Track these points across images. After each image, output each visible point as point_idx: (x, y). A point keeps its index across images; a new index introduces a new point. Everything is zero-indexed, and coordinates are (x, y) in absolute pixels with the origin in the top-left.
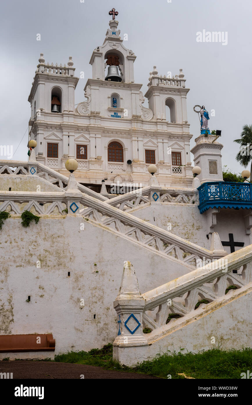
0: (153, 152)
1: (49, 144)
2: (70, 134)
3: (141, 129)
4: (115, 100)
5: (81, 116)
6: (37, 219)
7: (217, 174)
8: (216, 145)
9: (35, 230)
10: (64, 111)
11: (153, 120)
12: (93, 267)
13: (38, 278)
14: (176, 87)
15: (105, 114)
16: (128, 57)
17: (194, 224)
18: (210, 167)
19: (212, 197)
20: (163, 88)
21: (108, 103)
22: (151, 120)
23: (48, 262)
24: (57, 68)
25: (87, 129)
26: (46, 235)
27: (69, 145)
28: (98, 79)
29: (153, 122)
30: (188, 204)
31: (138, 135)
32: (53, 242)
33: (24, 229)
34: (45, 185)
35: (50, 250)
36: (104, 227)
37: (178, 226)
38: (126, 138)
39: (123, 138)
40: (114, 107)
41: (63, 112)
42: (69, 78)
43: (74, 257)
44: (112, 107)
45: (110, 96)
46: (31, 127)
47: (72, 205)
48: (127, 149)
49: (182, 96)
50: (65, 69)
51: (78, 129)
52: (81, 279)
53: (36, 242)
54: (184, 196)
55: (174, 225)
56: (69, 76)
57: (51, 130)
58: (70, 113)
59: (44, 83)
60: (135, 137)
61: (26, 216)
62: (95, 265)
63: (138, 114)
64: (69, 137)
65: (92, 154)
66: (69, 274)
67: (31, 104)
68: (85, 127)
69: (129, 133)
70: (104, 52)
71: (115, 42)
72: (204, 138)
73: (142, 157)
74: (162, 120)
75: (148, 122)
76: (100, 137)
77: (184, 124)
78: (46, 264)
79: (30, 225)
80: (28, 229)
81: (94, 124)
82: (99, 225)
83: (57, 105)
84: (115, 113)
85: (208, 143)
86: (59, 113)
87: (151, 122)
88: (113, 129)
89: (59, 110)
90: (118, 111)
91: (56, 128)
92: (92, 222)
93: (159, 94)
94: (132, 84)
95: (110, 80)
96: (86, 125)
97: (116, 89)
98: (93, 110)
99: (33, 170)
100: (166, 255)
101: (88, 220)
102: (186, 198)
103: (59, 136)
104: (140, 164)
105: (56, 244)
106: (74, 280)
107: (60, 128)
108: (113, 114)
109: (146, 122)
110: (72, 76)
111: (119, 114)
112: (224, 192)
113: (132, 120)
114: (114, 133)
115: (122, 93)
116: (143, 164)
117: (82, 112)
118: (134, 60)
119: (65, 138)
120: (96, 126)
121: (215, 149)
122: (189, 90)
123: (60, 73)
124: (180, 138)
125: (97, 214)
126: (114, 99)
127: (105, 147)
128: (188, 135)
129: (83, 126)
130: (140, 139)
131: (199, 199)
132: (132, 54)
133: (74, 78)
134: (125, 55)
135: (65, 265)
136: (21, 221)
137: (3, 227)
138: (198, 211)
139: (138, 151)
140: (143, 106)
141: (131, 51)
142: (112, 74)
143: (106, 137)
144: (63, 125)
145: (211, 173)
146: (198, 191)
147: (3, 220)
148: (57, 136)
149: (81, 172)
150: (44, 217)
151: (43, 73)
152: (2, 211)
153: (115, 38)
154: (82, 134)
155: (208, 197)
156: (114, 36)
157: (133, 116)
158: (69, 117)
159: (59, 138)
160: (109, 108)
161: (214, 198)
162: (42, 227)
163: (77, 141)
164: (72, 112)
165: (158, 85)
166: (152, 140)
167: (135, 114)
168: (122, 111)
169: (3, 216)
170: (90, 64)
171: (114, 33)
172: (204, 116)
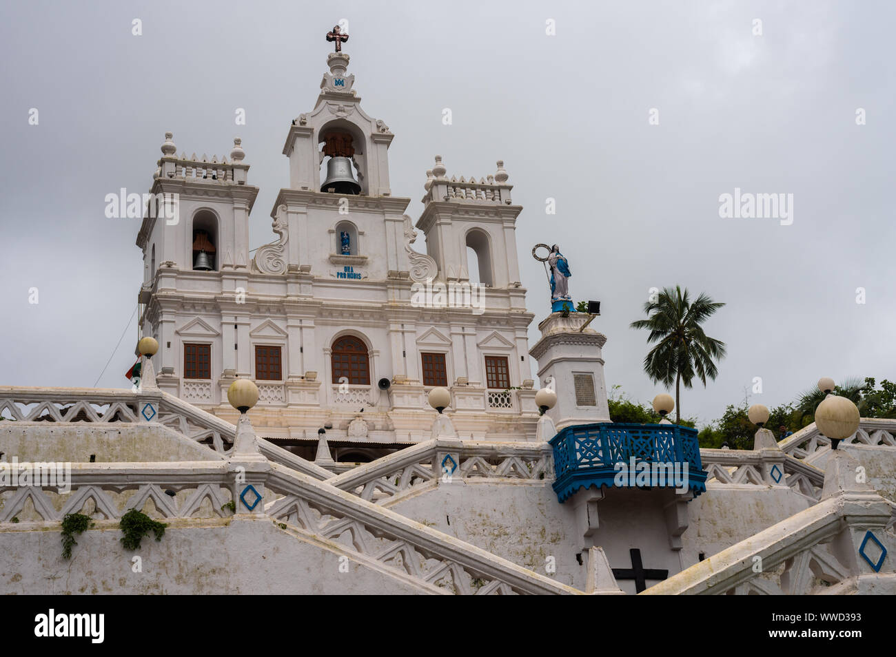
0: (440, 358)
1: (188, 346)
2: (240, 320)
3: (410, 305)
4: (345, 236)
5: (264, 277)
6: (159, 530)
7: (595, 405)
8: (589, 336)
9: (155, 558)
10: (224, 266)
14: (489, 203)
15: (324, 270)
16: (373, 136)
17: (544, 529)
18: (577, 390)
19: (584, 460)
20: (459, 205)
21: (330, 245)
22: (433, 281)
24: (205, 166)
25: (281, 308)
26: (181, 570)
27: (236, 348)
28: (305, 188)
30: (528, 481)
31: (402, 318)
32: (201, 586)
33: (128, 556)
34: (179, 445)
36: (326, 544)
37: (506, 534)
38: (374, 327)
39: (368, 326)
40: (343, 253)
41: (220, 269)
42: (235, 187)
45: (334, 228)
46: (143, 306)
47: (246, 490)
48: (378, 352)
49: (506, 224)
50: (225, 167)
53: (157, 587)
54: (518, 460)
55: (496, 532)
56: (236, 182)
57: (192, 312)
58: (239, 270)
60: (396, 323)
61: (132, 523)
63: (403, 269)
64: (236, 327)
65: (292, 366)
67: (143, 252)
68: (274, 302)
69: (382, 315)
70: (317, 125)
71: (341, 104)
72: (559, 320)
73: (414, 371)
74: (460, 280)
76: (313, 325)
77: (511, 290)
79: (142, 544)
80: (136, 555)
81: (297, 296)
82: (314, 539)
83: (207, 253)
84: (346, 269)
85: (569, 331)
86: (211, 272)
88: (344, 306)
89: (213, 264)
90: (354, 263)
91: (205, 307)
92: (295, 531)
93: (449, 221)
94: (385, 199)
95: (333, 190)
96: (279, 299)
97: (348, 210)
98: (293, 263)
99: (148, 409)
101: (284, 527)
102: (522, 466)
103: (211, 325)
104: (410, 388)
107: (215, 306)
108: (342, 270)
110: (241, 183)
111: (356, 270)
112: (612, 448)
113: (389, 283)
114: (346, 315)
115: (364, 221)
116: (418, 389)
117: (268, 268)
118: (388, 144)
119: (228, 331)
120: (302, 299)
122: (521, 209)
123: (214, 177)
124: (504, 323)
125: (307, 512)
126: (342, 234)
127: (324, 350)
128: (523, 314)
129: (270, 302)
130: (407, 327)
131: (555, 467)
132: (384, 130)
133: (247, 188)
134: (368, 131)
136: (120, 534)
137: (76, 551)
138: (553, 497)
139: (404, 356)
140: (413, 248)
141: (381, 122)
142: (338, 177)
143: (326, 324)
144: (223, 299)
145: (580, 403)
146: (550, 447)
147: (74, 534)
148: (207, 327)
149: (267, 411)
150: (178, 524)
151: (171, 177)
152: (73, 512)
153: (341, 94)
154: (269, 319)
155: (578, 463)
156: (339, 90)
157: (391, 274)
158: (235, 280)
159: (213, 330)
160: (331, 256)
161: (590, 463)
162: (174, 550)
163: (259, 337)
164: (244, 267)
165: (447, 200)
166: (437, 329)
167: (393, 268)
168: (363, 262)
169: (75, 525)
170: (285, 155)
171: (339, 82)
172: (557, 270)
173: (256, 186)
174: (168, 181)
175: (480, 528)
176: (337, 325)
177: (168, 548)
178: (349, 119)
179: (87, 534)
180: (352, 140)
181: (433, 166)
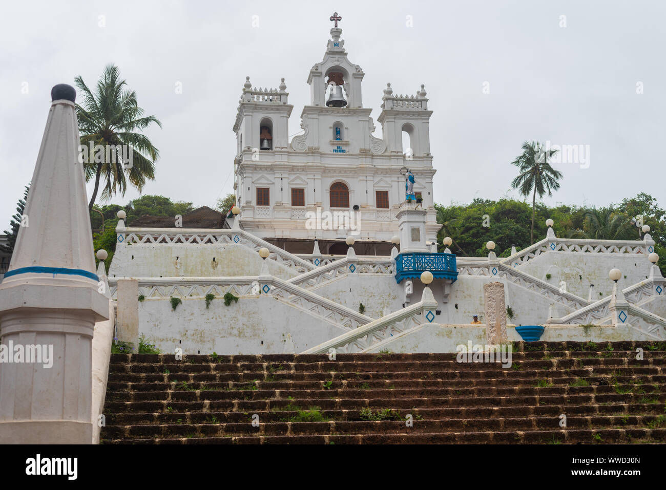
0: (386, 193)
1: (259, 190)
2: (283, 176)
3: (371, 166)
4: (338, 130)
5: (296, 153)
6: (236, 299)
7: (419, 241)
8: (419, 211)
9: (235, 308)
10: (276, 148)
11: (387, 154)
12: (282, 337)
13: (238, 346)
14: (415, 109)
15: (327, 148)
16: (354, 74)
17: (390, 294)
18: (412, 234)
19: (406, 268)
20: (399, 111)
21: (330, 134)
22: (384, 152)
23: (246, 333)
24: (266, 94)
25: (304, 169)
26: (243, 312)
27: (282, 190)
28: (317, 105)
29: (386, 156)
30: (385, 274)
31: (366, 173)
32: (250, 318)
33: (227, 308)
34: (249, 253)
35: (247, 324)
36: (291, 305)
37: (374, 296)
38: (352, 178)
39: (349, 178)
40: (337, 139)
41: (274, 149)
42: (281, 106)
43: (266, 329)
44: (334, 139)
45: (332, 126)
46: (237, 165)
47: (265, 286)
48: (354, 191)
49: (424, 121)
50: (276, 94)
51: (293, 169)
52: (272, 347)
53: (236, 318)
54: (382, 266)
55: (370, 295)
56: (281, 103)
57: (261, 172)
58: (283, 150)
59: (251, 114)
60: (363, 176)
61: (228, 297)
62: (283, 335)
63: (367, 147)
64: (282, 179)
65: (309, 198)
66: (262, 342)
67: (237, 135)
68: (301, 166)
69: (356, 171)
70: (324, 70)
71: (337, 57)
72: (407, 204)
73: (372, 200)
74: (398, 152)
75: (380, 156)
76: (320, 178)
77: (425, 157)
78: (244, 335)
79: (231, 304)
80: (229, 308)
81: (313, 163)
82: (287, 302)
83: (268, 140)
84: (338, 147)
85: (410, 209)
86: (270, 151)
87: (383, 156)
88: (336, 168)
89: (270, 148)
90: (342, 144)
91: (266, 169)
92: (281, 300)
93: (393, 120)
94: (359, 109)
95: (332, 105)
96: (303, 164)
97: (340, 116)
98: (311, 146)
99: (236, 238)
100: (343, 326)
101: (277, 299)
102: (383, 268)
103: (270, 178)
104: (369, 210)
105: (252, 319)
106: (266, 347)
107: (271, 168)
108: (336, 148)
109: (377, 156)
110: (284, 104)
111: (343, 148)
112: (417, 263)
113: (360, 155)
114: (337, 172)
115: (346, 121)
116: (373, 210)
117: (298, 148)
118: (362, 78)
119: (278, 181)
120: (315, 164)
121: (411, 216)
122: (432, 112)
123: (271, 100)
124: (420, 175)
125: (285, 293)
126: (337, 128)
127: (326, 190)
128: (430, 170)
129: (299, 166)
130: (369, 178)
131: (397, 269)
132: (359, 71)
133: (287, 106)
134: (351, 72)
135: (259, 335)
136: (224, 301)
137: (210, 306)
138: (395, 281)
139: (367, 193)
140: (373, 135)
141: (358, 66)
142: (335, 97)
143: (327, 177)
144: (275, 165)
145: (413, 240)
146: (395, 261)
147: (209, 301)
148: (268, 180)
149: (296, 222)
150: (242, 298)
151: (249, 101)
152: (209, 293)
153: (337, 52)
154: (298, 175)
155: (403, 268)
156: (336, 49)
157: (361, 150)
158: (282, 155)
159: (270, 181)
160: (331, 141)
161: (408, 269)
162: (241, 306)
163: (292, 184)
164: (286, 148)
165: (392, 109)
166: (385, 179)
167: (363, 147)
168: (347, 144)
169: (210, 298)
170: (308, 84)
171: (336, 45)
172: (408, 180)
173: (292, 104)
174: (247, 104)
175: (364, 293)
176: (333, 177)
177: (239, 305)
178: (341, 65)
179: (214, 301)
180: (343, 76)
181: (386, 88)
